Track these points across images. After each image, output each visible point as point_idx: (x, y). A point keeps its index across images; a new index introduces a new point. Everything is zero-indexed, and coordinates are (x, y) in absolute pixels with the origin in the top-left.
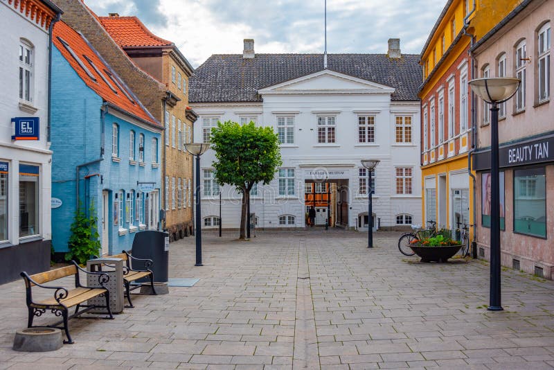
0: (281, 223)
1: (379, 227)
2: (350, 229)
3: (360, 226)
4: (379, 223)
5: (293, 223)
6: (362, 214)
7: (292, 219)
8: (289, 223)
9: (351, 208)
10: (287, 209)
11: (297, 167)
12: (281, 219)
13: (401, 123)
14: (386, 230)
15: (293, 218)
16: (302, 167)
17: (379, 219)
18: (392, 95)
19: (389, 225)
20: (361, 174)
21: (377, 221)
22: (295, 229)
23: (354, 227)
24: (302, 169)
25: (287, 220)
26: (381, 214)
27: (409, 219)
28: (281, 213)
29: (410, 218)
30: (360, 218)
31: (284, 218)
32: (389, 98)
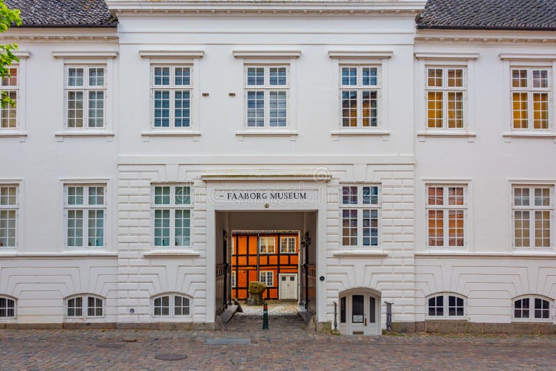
0: (157, 312)
1: (389, 324)
2: (320, 328)
3: (343, 320)
4: (389, 314)
5: (186, 312)
6: (348, 291)
7: (183, 304)
8: (177, 312)
9: (322, 279)
10: (172, 279)
11: (197, 183)
12: (157, 302)
13: (440, 83)
14: (405, 331)
15: (186, 302)
16: (208, 180)
17: (389, 305)
18: (418, 20)
19: (410, 318)
20: (345, 200)
21: (384, 309)
22: (191, 327)
23: (329, 323)
24: (209, 185)
25: (172, 306)
26: (394, 293)
27: (457, 304)
28: (158, 289)
29: (461, 302)
30: (343, 300)
31: (166, 300)
32: (410, 26)
